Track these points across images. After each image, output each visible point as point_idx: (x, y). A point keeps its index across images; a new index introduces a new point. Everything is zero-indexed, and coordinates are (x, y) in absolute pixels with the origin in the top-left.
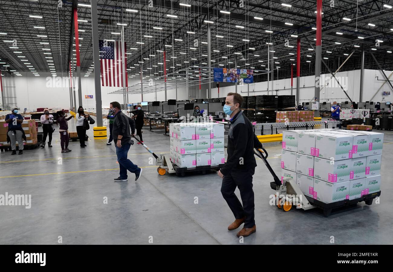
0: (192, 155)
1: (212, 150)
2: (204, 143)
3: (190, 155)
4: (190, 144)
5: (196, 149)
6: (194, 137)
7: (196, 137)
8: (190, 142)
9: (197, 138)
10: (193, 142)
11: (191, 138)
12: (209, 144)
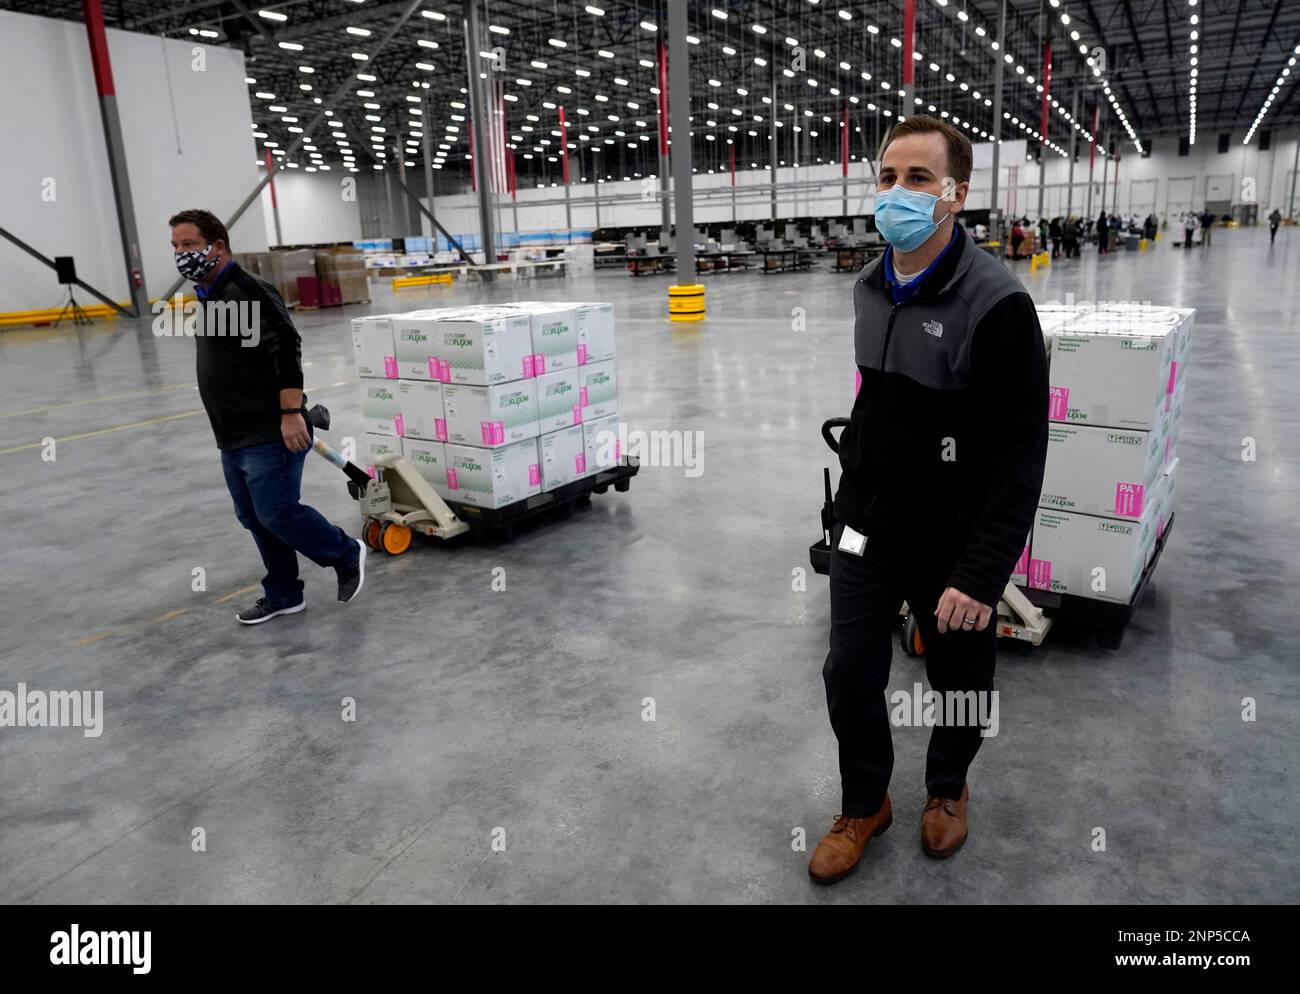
0: (526, 443)
1: (588, 413)
2: (562, 387)
3: (518, 447)
4: (518, 398)
5: (538, 416)
6: (529, 370)
7: (534, 368)
8: (517, 391)
9: (539, 369)
10: (526, 387)
11: (518, 372)
12: (575, 391)
